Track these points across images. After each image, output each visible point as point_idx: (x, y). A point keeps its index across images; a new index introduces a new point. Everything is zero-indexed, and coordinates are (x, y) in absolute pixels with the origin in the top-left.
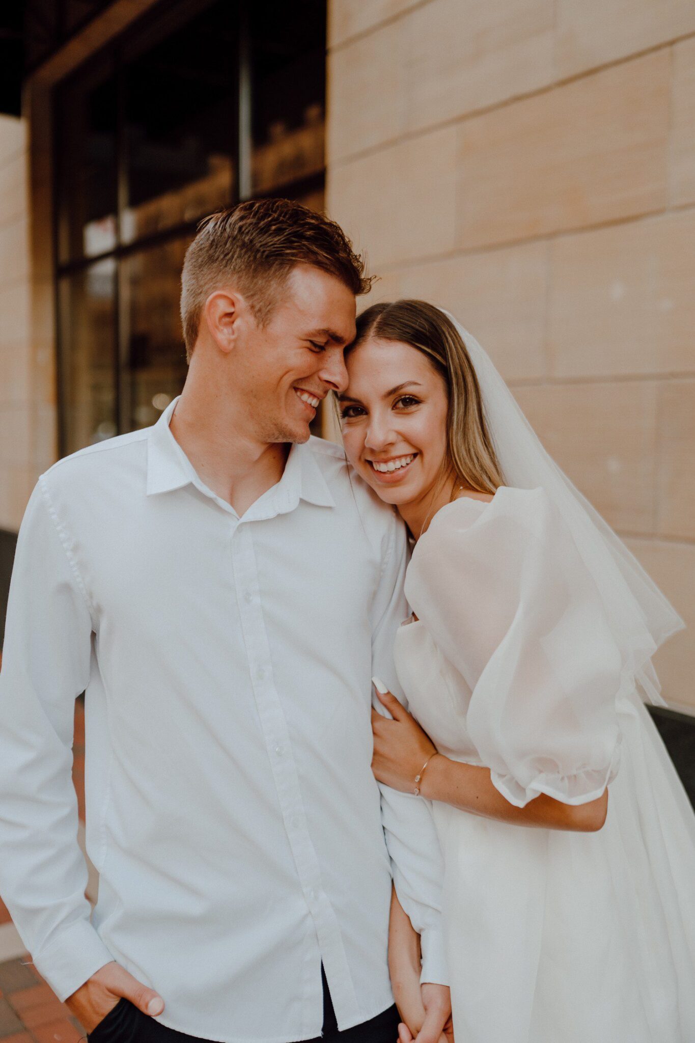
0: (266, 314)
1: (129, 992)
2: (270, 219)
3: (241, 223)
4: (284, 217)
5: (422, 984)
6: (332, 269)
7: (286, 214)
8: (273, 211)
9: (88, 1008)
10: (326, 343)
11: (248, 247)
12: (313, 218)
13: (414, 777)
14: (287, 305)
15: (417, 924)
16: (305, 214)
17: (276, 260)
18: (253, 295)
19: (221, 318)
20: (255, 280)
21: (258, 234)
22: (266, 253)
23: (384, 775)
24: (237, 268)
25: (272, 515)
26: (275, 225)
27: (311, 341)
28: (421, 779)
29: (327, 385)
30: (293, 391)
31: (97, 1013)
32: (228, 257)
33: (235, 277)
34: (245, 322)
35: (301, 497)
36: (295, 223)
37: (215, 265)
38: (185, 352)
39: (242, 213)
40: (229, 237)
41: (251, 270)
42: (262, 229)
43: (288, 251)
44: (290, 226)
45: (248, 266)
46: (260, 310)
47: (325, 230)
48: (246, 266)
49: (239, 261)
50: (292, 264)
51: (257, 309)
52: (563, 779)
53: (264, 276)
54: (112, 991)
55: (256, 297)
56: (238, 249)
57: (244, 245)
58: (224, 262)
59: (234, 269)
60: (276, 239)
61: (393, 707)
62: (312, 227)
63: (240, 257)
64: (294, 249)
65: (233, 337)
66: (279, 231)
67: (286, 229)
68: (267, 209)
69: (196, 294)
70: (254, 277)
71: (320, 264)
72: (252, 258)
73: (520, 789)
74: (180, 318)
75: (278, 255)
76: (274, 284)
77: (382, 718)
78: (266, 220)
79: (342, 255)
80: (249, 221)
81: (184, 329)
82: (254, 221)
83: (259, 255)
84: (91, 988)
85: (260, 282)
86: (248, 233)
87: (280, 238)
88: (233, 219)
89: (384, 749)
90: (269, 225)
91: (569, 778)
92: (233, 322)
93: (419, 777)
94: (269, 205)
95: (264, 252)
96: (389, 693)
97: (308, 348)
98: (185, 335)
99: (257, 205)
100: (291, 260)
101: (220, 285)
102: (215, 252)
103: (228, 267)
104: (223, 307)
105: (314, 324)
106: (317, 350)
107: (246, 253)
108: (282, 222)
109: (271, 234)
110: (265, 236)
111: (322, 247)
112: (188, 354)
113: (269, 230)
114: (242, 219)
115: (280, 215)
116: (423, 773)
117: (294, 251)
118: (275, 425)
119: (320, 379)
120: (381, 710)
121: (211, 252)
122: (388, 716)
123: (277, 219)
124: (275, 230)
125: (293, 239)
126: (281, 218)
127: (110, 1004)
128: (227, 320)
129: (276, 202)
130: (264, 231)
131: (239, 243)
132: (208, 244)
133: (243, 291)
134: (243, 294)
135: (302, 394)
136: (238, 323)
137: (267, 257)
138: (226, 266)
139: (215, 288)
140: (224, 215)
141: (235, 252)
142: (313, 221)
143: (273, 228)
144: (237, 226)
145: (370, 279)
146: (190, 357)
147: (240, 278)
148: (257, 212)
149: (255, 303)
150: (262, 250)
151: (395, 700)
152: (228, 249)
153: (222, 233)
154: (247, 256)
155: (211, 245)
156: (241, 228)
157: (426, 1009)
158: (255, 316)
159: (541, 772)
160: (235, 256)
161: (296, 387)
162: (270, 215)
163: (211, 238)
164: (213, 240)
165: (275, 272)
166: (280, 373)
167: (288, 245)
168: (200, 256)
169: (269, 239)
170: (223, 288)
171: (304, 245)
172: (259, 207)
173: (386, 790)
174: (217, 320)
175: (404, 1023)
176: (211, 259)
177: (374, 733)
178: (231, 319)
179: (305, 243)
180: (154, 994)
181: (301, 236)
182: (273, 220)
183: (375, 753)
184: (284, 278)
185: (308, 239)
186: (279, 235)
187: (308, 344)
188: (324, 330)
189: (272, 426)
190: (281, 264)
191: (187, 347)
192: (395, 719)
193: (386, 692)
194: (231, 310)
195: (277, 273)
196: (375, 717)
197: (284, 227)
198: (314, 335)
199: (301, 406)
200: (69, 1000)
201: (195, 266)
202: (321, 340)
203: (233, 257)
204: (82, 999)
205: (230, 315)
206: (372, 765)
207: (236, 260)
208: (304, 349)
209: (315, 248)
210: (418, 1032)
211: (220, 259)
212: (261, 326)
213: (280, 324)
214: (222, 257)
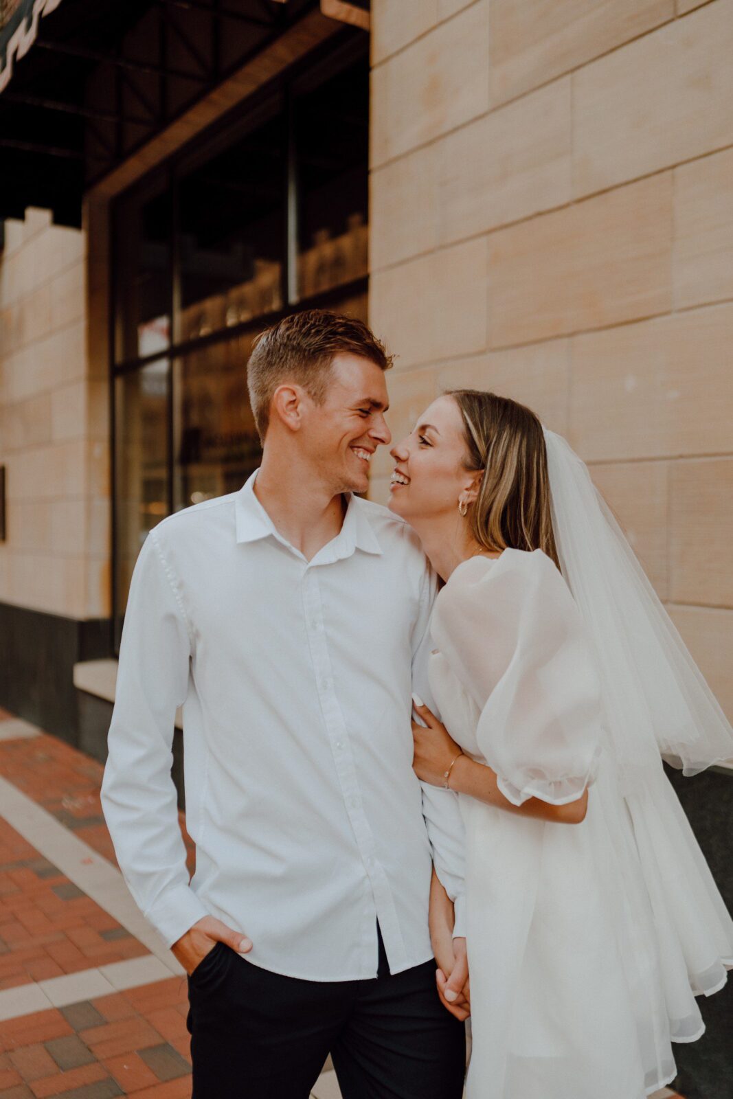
0: (321, 396)
1: (224, 936)
2: (309, 325)
3: (288, 333)
4: (319, 322)
5: (455, 938)
6: (363, 353)
7: (320, 319)
8: (309, 319)
9: (191, 951)
10: (370, 409)
11: (297, 349)
12: (339, 318)
13: (444, 773)
14: (335, 386)
15: (450, 893)
16: (333, 317)
17: (320, 354)
18: (308, 384)
19: (287, 405)
20: (307, 373)
21: (303, 337)
22: (312, 351)
23: (423, 773)
24: (292, 366)
25: (334, 560)
26: (313, 329)
27: (360, 410)
28: (449, 775)
29: (375, 441)
30: (350, 450)
31: (198, 955)
32: (283, 360)
33: (292, 372)
34: (305, 406)
35: (356, 545)
36: (328, 324)
37: (274, 367)
38: (259, 439)
39: (287, 325)
40: (281, 345)
41: (303, 365)
42: (305, 334)
43: (328, 346)
44: (325, 327)
45: (300, 363)
46: (315, 394)
47: (351, 325)
48: (299, 363)
49: (292, 361)
50: (333, 355)
51: (313, 393)
52: (550, 784)
53: (314, 367)
54: (210, 936)
55: (311, 385)
56: (290, 352)
57: (293, 348)
58: (281, 364)
59: (290, 367)
60: (317, 339)
61: (428, 717)
62: (342, 325)
63: (292, 357)
64: (332, 343)
65: (299, 418)
66: (318, 333)
67: (322, 330)
68: (305, 319)
69: (263, 391)
70: (306, 370)
71: (354, 351)
72: (302, 357)
73: (517, 792)
74: (252, 414)
75: (321, 350)
76: (322, 372)
77: (419, 727)
78: (306, 327)
79: (368, 341)
80: (294, 330)
81: (257, 422)
82: (298, 329)
83: (306, 353)
84: (193, 935)
85: (311, 373)
86: (294, 339)
87: (321, 337)
88: (281, 331)
89: (421, 752)
90: (310, 329)
91: (555, 783)
92: (296, 407)
93: (447, 773)
94: (305, 316)
95: (310, 350)
96: (424, 706)
97: (357, 415)
98: (257, 426)
99: (296, 317)
100: (332, 352)
101: (281, 381)
102: (272, 358)
103: (285, 367)
104: (287, 397)
105: (359, 396)
106: (364, 415)
107: (296, 353)
108: (319, 325)
109: (312, 336)
110: (308, 338)
111: (352, 338)
112: (261, 441)
113: (310, 333)
114: (288, 329)
115: (315, 321)
116: (451, 769)
117: (333, 345)
118: (340, 479)
119: (369, 436)
120: (418, 721)
121: (269, 359)
122: (424, 725)
123: (314, 324)
124: (315, 332)
125: (330, 336)
126: (317, 323)
127: (209, 946)
128: (291, 406)
129: (310, 313)
130: (307, 334)
131: (290, 348)
132: (265, 354)
133: (299, 382)
134: (300, 384)
135: (358, 452)
136: (300, 407)
137: (313, 353)
138: (282, 367)
139: (277, 385)
140: (272, 330)
141: (287, 355)
142: (341, 321)
143: (313, 331)
144: (285, 336)
145: (391, 357)
146: (263, 442)
147: (295, 373)
148: (298, 322)
149: (310, 389)
150: (308, 348)
151: (429, 712)
152: (282, 354)
153: (274, 343)
154: (297, 356)
155: (268, 354)
156: (288, 336)
157: (455, 958)
158: (313, 399)
159: (533, 778)
160: (289, 357)
161: (352, 445)
162: (308, 323)
163: (267, 349)
164: (269, 350)
165: (321, 363)
166: (339, 436)
167: (327, 341)
168: (260, 364)
169: (312, 340)
170: (284, 383)
171: (339, 339)
172: (299, 318)
173: (426, 786)
174: (285, 408)
175: (441, 969)
176: (270, 364)
177: (415, 741)
178: (295, 405)
179: (338, 337)
180: (244, 937)
181: (335, 333)
182: (312, 325)
183: (415, 756)
184: (328, 367)
185: (341, 334)
186: (318, 335)
187: (358, 412)
188: (366, 400)
189: (338, 480)
190: (325, 356)
191: (260, 435)
192: (430, 727)
193: (422, 705)
194: (294, 398)
195: (323, 364)
196: (414, 725)
197: (321, 329)
198: (359, 404)
199: (358, 462)
200: (175, 948)
201: (258, 373)
202: (366, 407)
203: (286, 359)
204: (186, 944)
205: (293, 402)
206: (413, 765)
207: (290, 360)
208: (355, 416)
209: (347, 340)
210: (450, 975)
211: (277, 362)
212: (319, 405)
213: (334, 401)
214: (278, 360)
